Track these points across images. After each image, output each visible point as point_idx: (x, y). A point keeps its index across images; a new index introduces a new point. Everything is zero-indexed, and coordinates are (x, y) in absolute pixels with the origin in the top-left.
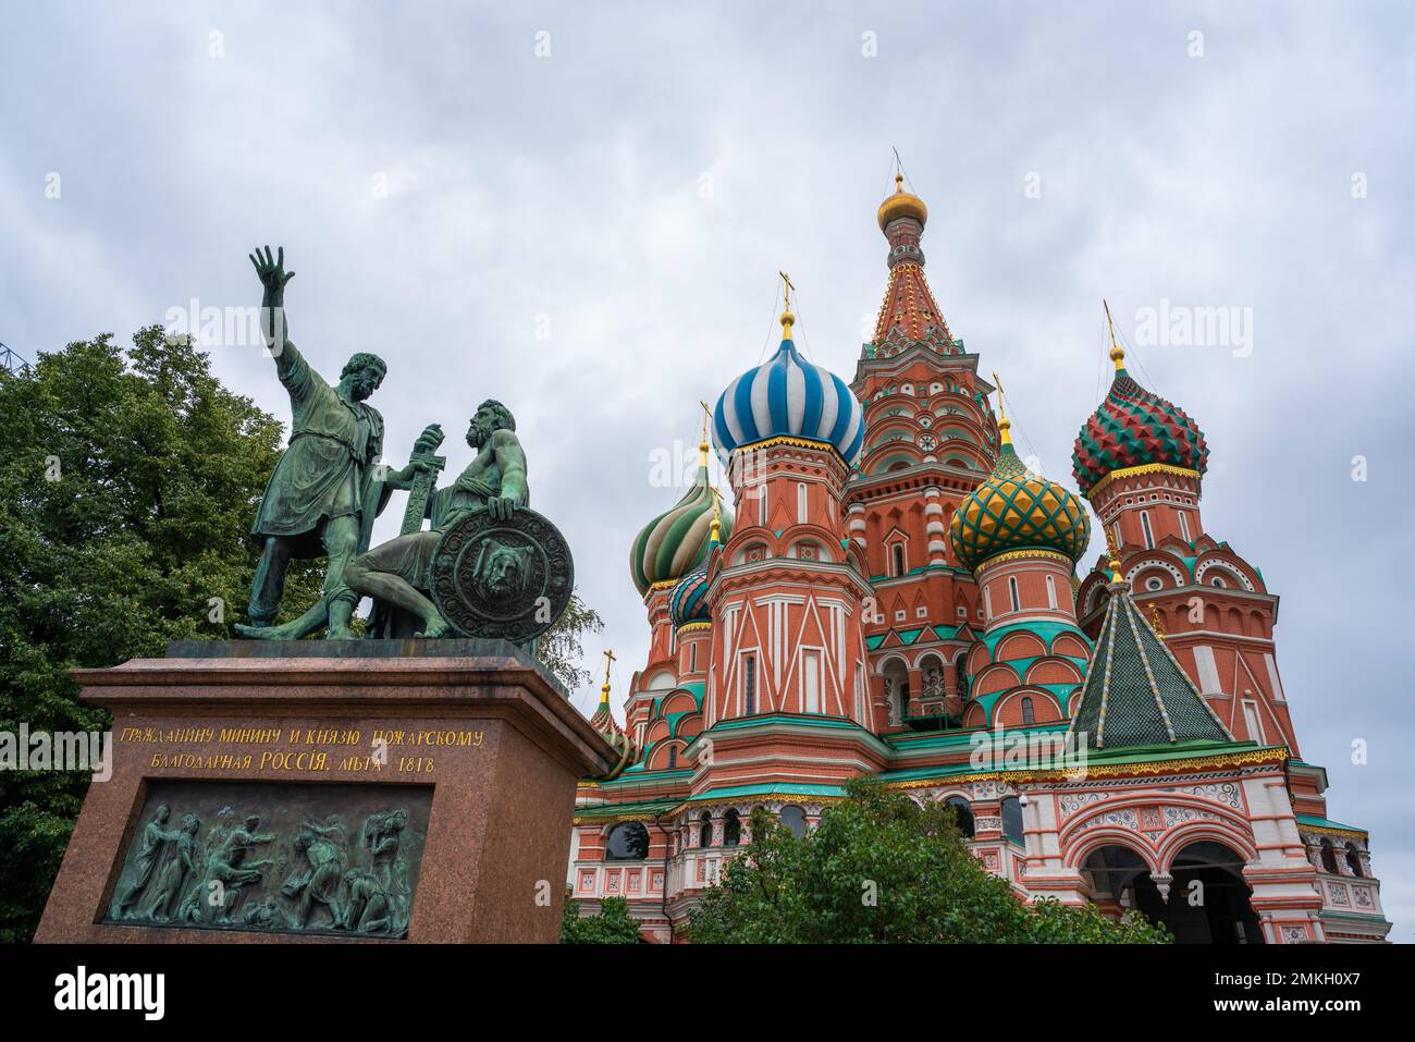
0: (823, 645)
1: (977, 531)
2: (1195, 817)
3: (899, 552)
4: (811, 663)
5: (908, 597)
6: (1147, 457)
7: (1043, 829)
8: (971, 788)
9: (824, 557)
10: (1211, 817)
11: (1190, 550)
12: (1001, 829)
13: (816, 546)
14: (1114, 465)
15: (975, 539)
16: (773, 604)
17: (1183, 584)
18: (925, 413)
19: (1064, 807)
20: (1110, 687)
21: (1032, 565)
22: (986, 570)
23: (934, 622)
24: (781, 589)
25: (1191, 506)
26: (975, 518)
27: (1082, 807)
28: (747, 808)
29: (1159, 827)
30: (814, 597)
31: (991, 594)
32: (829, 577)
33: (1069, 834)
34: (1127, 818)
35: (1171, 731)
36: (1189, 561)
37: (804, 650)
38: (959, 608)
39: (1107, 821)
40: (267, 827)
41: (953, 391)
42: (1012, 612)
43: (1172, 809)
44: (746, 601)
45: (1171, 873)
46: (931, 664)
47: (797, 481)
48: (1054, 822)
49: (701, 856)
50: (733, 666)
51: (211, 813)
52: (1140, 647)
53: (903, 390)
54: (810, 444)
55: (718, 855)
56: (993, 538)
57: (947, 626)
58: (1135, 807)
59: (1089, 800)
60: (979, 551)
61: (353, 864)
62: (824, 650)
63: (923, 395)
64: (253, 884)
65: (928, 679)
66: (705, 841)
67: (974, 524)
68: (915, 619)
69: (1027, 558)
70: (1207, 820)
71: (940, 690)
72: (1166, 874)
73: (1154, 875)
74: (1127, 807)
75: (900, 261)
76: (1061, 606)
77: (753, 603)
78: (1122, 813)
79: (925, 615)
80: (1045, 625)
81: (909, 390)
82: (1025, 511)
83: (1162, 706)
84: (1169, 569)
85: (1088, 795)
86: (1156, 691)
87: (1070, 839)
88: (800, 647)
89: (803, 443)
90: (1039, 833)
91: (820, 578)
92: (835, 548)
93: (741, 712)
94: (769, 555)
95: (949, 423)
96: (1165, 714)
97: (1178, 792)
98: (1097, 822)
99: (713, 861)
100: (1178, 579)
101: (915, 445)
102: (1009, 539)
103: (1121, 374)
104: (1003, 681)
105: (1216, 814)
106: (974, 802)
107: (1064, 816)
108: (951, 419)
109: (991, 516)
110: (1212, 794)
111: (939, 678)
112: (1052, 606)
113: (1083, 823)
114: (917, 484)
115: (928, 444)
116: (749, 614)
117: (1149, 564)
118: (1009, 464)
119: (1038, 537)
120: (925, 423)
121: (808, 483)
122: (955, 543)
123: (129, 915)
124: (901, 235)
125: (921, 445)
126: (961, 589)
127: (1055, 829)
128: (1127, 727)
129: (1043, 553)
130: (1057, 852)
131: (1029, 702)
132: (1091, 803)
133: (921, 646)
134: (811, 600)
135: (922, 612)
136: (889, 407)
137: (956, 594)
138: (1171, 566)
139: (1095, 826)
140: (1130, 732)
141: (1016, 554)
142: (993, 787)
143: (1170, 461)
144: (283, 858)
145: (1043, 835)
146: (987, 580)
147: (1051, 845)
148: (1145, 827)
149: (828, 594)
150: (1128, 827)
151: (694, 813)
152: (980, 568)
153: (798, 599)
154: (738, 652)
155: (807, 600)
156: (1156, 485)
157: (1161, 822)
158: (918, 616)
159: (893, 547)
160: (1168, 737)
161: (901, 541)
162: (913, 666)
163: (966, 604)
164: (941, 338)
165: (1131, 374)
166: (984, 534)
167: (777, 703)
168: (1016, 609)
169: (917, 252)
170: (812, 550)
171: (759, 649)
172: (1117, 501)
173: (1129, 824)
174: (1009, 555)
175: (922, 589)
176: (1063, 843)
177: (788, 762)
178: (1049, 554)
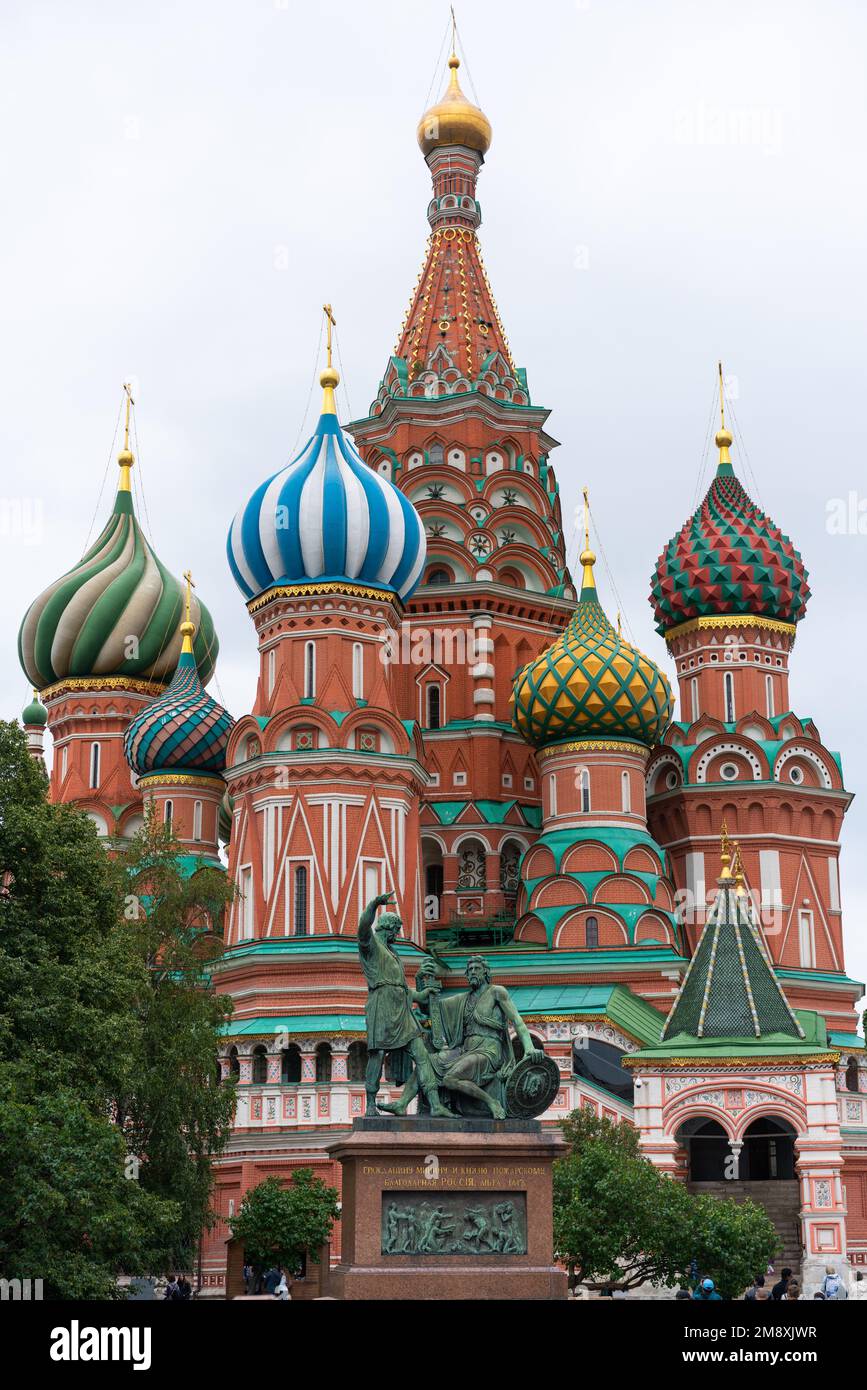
0: (384, 857)
1: (551, 711)
2: (768, 1099)
3: (434, 694)
4: (371, 875)
5: (445, 758)
6: (742, 605)
7: (651, 1105)
8: (544, 1027)
9: (386, 747)
10: (779, 1100)
11: (773, 733)
12: (571, 1069)
13: (377, 732)
14: (703, 608)
15: (548, 719)
16: (330, 805)
17: (760, 778)
18: (481, 502)
19: (668, 1088)
20: (712, 981)
21: (608, 759)
22: (554, 756)
23: (475, 793)
24: (339, 788)
25: (779, 668)
26: (551, 695)
27: (683, 1089)
28: (310, 1045)
29: (740, 1105)
30: (376, 799)
31: (558, 786)
32: (392, 774)
33: (671, 1109)
34: (716, 1098)
35: (757, 1027)
36: (769, 747)
37: (364, 861)
38: (505, 776)
39: (701, 1100)
40: (447, 1211)
41: (513, 468)
42: (581, 813)
43: (751, 1092)
44: (295, 799)
45: (743, 1140)
46: (471, 849)
47: (354, 641)
48: (660, 1100)
49: (256, 1093)
50: (280, 876)
51: (418, 1206)
52: (740, 945)
53: (452, 461)
54: (371, 593)
55: (277, 1092)
56: (568, 722)
57: (492, 801)
58: (724, 1090)
59: (689, 1083)
60: (549, 733)
61: (493, 1225)
62: (385, 862)
63: (476, 470)
64: (448, 1235)
65: (463, 864)
66: (260, 1077)
67: (549, 703)
68: (452, 788)
69: (604, 750)
70: (775, 1102)
71: (478, 878)
72: (740, 1142)
73: (731, 1142)
74: (718, 1090)
75: (450, 220)
76: (634, 809)
77: (304, 802)
78: (713, 1094)
79: (464, 783)
80: (617, 834)
81: (458, 461)
82: (610, 697)
83: (752, 1004)
84: (748, 756)
85: (688, 1079)
86: (749, 990)
87: (671, 1113)
88: (360, 859)
89: (363, 592)
90: (647, 1108)
91: (383, 775)
92: (398, 735)
93: (291, 932)
94: (323, 743)
95: (507, 517)
96: (754, 1012)
97: (758, 1080)
98: (693, 1100)
99: (272, 1099)
100: (756, 771)
101: (462, 546)
102: (587, 726)
103: (725, 469)
104: (567, 896)
105: (783, 1098)
106: (547, 1042)
107: (669, 1095)
108: (511, 512)
109: (571, 698)
110: (782, 1083)
111: (477, 864)
112: (625, 809)
113: (682, 1101)
114: (464, 606)
115: (480, 548)
116: (299, 814)
117: (727, 748)
118: (591, 619)
119: (620, 727)
120: (478, 515)
121: (365, 643)
122: (521, 716)
123: (393, 1250)
124: (454, 174)
125: (472, 548)
126: (508, 752)
127: (660, 1105)
128: (722, 1020)
129: (622, 746)
130: (661, 1124)
131: (594, 922)
132: (691, 1085)
133: (460, 828)
134: (373, 802)
135: (460, 779)
136: (430, 479)
137: (503, 760)
138: (751, 754)
139: (691, 1103)
140: (727, 1025)
141: (593, 745)
142: (568, 1029)
143: (766, 613)
144: (459, 1224)
145: (651, 1110)
146: (555, 768)
147: (656, 1118)
148: (730, 1105)
149: (389, 793)
150: (716, 1105)
151: (246, 1048)
152: (548, 751)
153: (357, 799)
154: (286, 860)
155: (368, 801)
156: (747, 642)
157: (742, 1101)
158: (456, 783)
159: (428, 687)
160: (755, 1032)
161: (439, 681)
162: (451, 851)
163: (513, 772)
164: (501, 375)
165: (738, 473)
166: (560, 717)
167: (336, 926)
168: (586, 810)
169: (473, 209)
170: (372, 737)
171: (313, 858)
172: (700, 653)
173: (717, 1105)
174: (585, 745)
175: (463, 749)
176: (665, 1116)
177: (349, 992)
178: (629, 747)
